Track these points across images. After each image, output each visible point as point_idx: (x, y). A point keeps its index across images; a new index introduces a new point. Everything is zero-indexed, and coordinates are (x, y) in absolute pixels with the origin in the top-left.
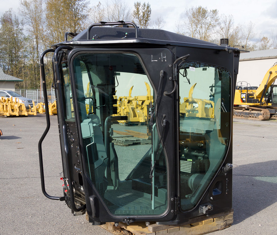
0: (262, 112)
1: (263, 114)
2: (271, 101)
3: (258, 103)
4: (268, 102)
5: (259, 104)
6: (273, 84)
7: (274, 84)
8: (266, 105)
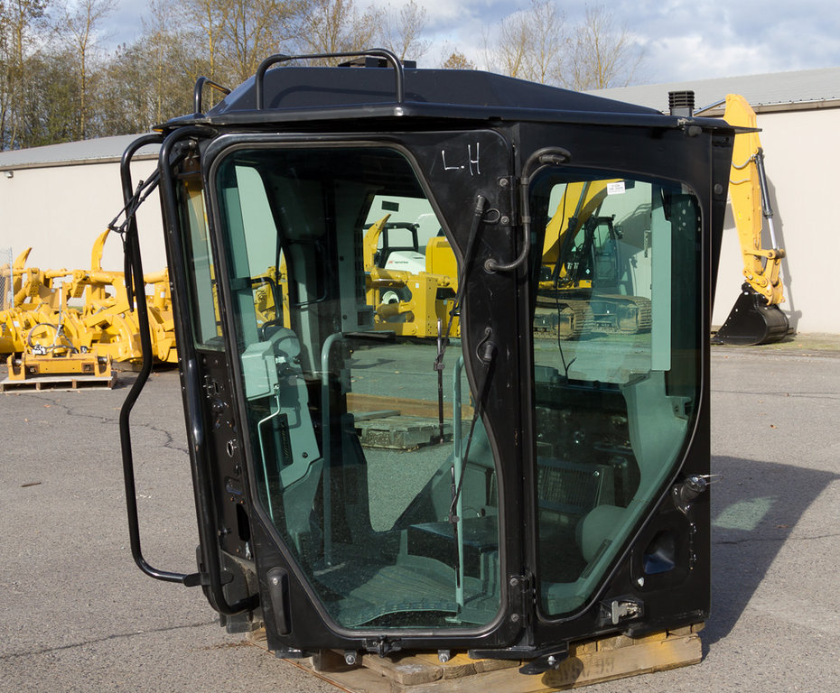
0: (567, 311)
1: (572, 319)
2: (588, 271)
3: (549, 280)
4: (578, 275)
5: (552, 283)
6: (594, 213)
7: (600, 215)
8: (573, 287)
